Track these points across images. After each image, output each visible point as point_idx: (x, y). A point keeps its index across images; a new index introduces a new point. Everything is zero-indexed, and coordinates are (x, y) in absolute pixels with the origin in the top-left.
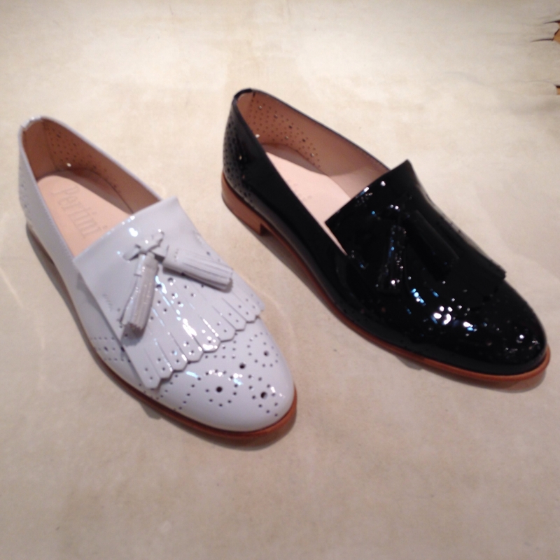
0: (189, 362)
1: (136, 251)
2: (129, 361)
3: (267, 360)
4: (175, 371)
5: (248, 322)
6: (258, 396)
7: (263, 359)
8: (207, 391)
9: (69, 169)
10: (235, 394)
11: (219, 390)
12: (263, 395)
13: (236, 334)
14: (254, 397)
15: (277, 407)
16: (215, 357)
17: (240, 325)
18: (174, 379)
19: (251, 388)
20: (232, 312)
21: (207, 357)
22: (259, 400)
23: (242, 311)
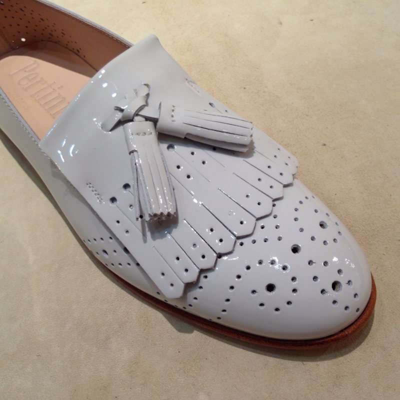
0: (220, 256)
1: (118, 116)
2: (138, 264)
3: (328, 234)
4: (202, 271)
5: (285, 186)
6: (329, 288)
7: (320, 234)
8: (254, 292)
9: (24, 45)
10: (294, 290)
11: (271, 288)
12: (335, 285)
13: (274, 205)
14: (323, 291)
15: (357, 299)
16: (254, 242)
17: (277, 192)
18: (203, 282)
19: (315, 278)
20: (262, 176)
21: (242, 244)
22: (331, 294)
23: (274, 172)
